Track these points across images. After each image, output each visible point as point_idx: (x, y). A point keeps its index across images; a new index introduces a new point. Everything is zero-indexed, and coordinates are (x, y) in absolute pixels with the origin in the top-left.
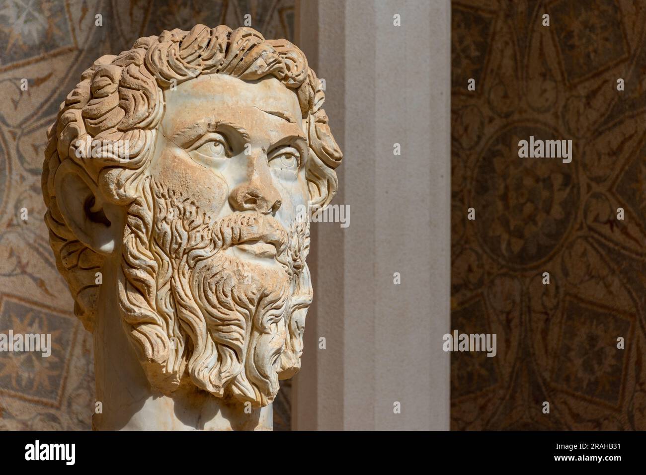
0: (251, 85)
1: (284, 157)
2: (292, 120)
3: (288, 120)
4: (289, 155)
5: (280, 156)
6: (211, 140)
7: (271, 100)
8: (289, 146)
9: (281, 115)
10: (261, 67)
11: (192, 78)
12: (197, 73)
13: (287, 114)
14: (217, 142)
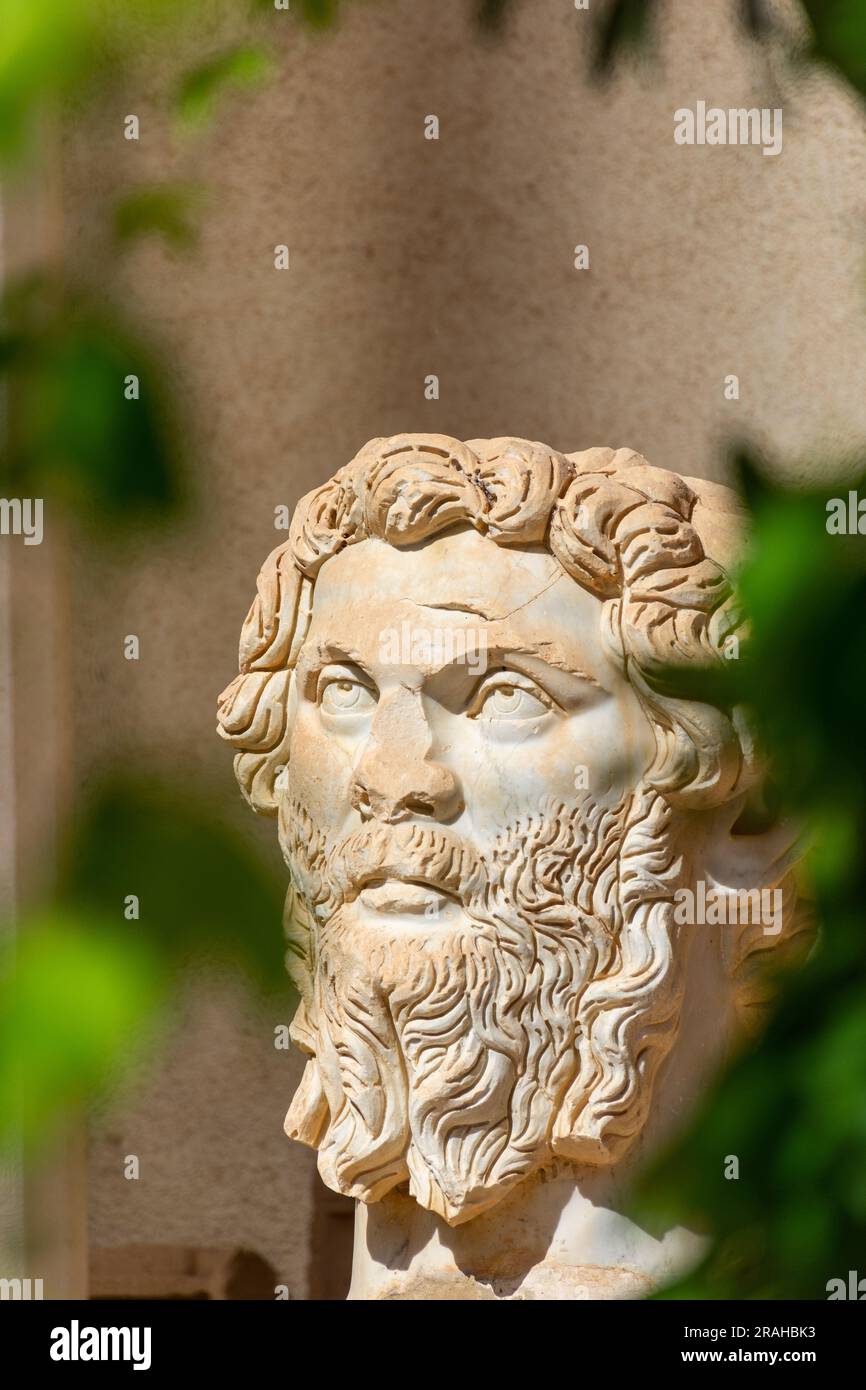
0: (411, 554)
1: (498, 692)
2: (489, 615)
3: (482, 615)
4: (507, 689)
5: (491, 692)
6: (334, 681)
7: (444, 580)
8: (504, 669)
9: (466, 609)
10: (398, 516)
11: (327, 557)
12: (333, 543)
13: (477, 604)
14: (343, 683)
